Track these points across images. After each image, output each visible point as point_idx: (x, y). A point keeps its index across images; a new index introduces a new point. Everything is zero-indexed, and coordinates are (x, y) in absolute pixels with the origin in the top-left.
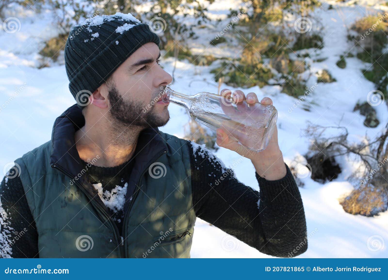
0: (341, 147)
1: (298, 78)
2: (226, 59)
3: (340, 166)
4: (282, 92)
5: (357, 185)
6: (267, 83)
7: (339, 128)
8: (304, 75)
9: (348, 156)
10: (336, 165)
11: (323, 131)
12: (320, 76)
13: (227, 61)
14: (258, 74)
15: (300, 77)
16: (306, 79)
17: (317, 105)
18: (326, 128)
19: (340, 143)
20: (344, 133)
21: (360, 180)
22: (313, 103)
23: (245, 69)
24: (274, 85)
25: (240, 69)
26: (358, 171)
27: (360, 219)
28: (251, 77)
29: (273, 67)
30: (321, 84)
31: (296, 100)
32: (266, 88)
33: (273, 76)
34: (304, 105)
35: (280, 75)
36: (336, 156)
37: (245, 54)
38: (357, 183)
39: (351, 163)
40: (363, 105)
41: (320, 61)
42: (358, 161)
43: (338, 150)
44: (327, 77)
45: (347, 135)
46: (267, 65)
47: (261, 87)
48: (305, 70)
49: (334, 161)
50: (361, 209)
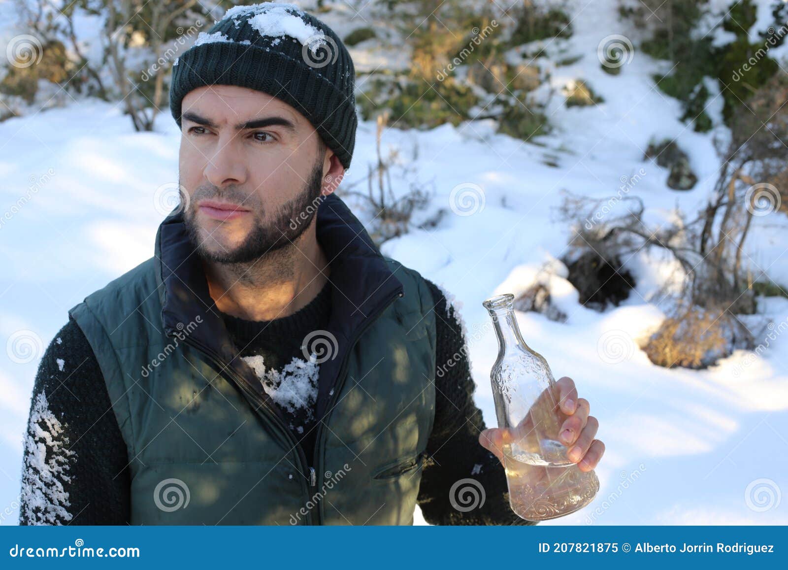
0: (634, 236)
1: (528, 101)
2: (381, 72)
3: (633, 274)
4: (500, 131)
5: (670, 311)
6: (466, 117)
7: (626, 198)
8: (539, 94)
9: (648, 252)
10: (624, 271)
11: (596, 207)
12: (572, 94)
13: (383, 78)
14: (447, 98)
15: (532, 99)
16: (544, 102)
17: (572, 153)
18: (601, 201)
19: (630, 229)
20: (636, 208)
21: (676, 299)
22: (562, 149)
23: (420, 91)
24: (481, 118)
25: (411, 91)
26: (669, 283)
27: (682, 376)
28: (435, 105)
29: (476, 83)
30: (574, 111)
31: (529, 147)
32: (467, 126)
33: (477, 101)
34: (546, 156)
35: (492, 98)
36: (623, 255)
37: (417, 61)
38: (670, 305)
39: (654, 266)
40: (661, 147)
41: (567, 62)
42: (669, 262)
43: (627, 243)
44: (585, 95)
45: (642, 211)
46: (463, 79)
47: (456, 125)
48: (540, 83)
49: (619, 264)
50: (683, 356)
